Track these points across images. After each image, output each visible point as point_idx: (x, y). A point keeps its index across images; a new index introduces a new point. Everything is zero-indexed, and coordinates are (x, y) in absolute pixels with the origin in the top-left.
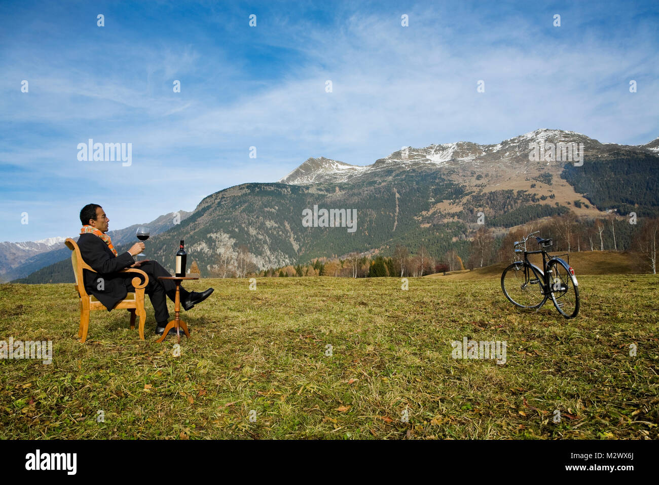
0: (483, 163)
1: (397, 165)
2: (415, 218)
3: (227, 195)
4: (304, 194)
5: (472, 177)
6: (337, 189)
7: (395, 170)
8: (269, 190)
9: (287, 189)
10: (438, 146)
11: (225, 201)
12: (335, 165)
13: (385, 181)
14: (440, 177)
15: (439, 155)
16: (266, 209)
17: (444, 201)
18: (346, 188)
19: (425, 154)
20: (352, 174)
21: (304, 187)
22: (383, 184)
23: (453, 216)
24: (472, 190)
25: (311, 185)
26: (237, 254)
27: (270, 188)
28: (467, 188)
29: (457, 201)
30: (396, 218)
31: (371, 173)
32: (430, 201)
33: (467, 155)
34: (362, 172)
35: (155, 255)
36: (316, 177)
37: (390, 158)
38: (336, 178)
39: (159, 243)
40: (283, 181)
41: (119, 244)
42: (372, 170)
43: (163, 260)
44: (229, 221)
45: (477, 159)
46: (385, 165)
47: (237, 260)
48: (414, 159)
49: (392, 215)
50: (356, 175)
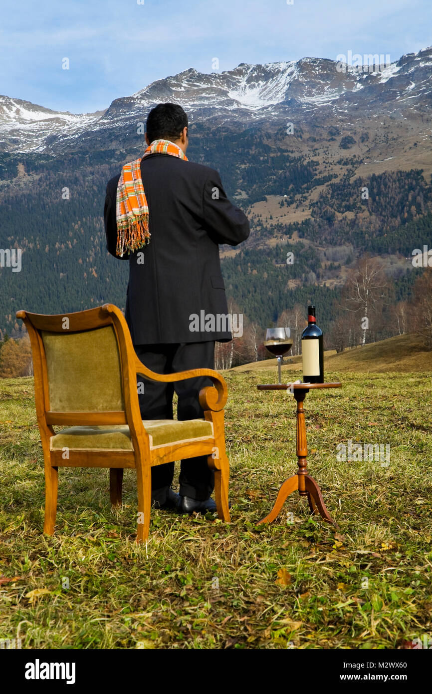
0: (356, 108)
5: (331, 143)
6: (21, 168)
10: (254, 69)
12: (14, 108)
14: (261, 142)
15: (256, 90)
17: (267, 197)
18: (42, 166)
19: (225, 88)
20: (54, 133)
23: (288, 230)
24: (331, 173)
28: (321, 167)
29: (298, 197)
31: (100, 131)
32: (238, 197)
33: (321, 91)
34: (79, 129)
37: (144, 96)
38: (16, 142)
42: (103, 124)
45: (342, 99)
46: (133, 114)
48: (201, 98)
50: (65, 136)
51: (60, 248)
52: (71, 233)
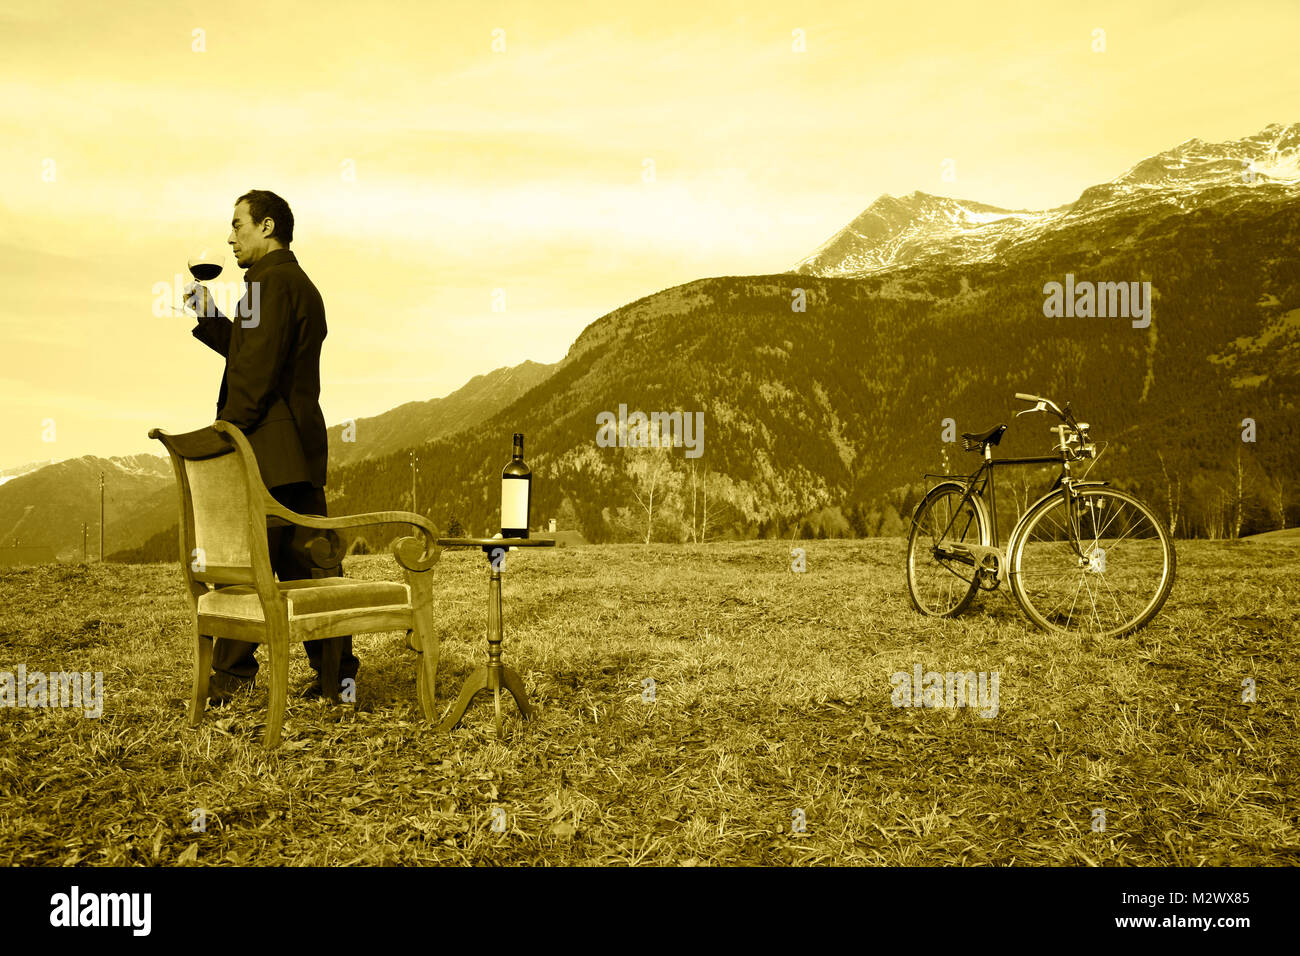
1: (1152, 199)
2: (1214, 359)
3: (651, 313)
4: (866, 303)
6: (964, 282)
7: (1144, 217)
8: (767, 294)
9: (816, 289)
10: (1291, 130)
11: (646, 331)
12: (957, 212)
13: (1113, 252)
15: (1294, 158)
16: (759, 349)
18: (991, 278)
19: (1245, 159)
20: (1007, 237)
21: (865, 282)
22: (1105, 262)
25: (887, 275)
26: (681, 476)
27: (770, 290)
30: (1149, 362)
31: (1066, 230)
32: (1265, 304)
34: (1038, 230)
35: (464, 483)
36: (900, 252)
37: (1127, 181)
38: (959, 252)
39: (471, 452)
40: (804, 268)
41: (369, 456)
42: (1071, 220)
43: (486, 497)
44: (658, 386)
46: (1111, 204)
47: (682, 494)
48: (1209, 176)
49: (1136, 353)
50: (1020, 239)
51: (1012, 380)
52: (1026, 360)
